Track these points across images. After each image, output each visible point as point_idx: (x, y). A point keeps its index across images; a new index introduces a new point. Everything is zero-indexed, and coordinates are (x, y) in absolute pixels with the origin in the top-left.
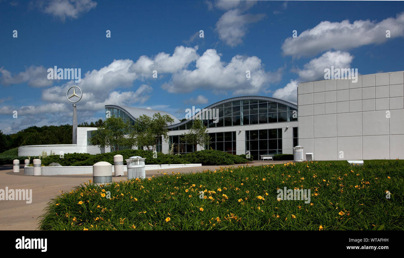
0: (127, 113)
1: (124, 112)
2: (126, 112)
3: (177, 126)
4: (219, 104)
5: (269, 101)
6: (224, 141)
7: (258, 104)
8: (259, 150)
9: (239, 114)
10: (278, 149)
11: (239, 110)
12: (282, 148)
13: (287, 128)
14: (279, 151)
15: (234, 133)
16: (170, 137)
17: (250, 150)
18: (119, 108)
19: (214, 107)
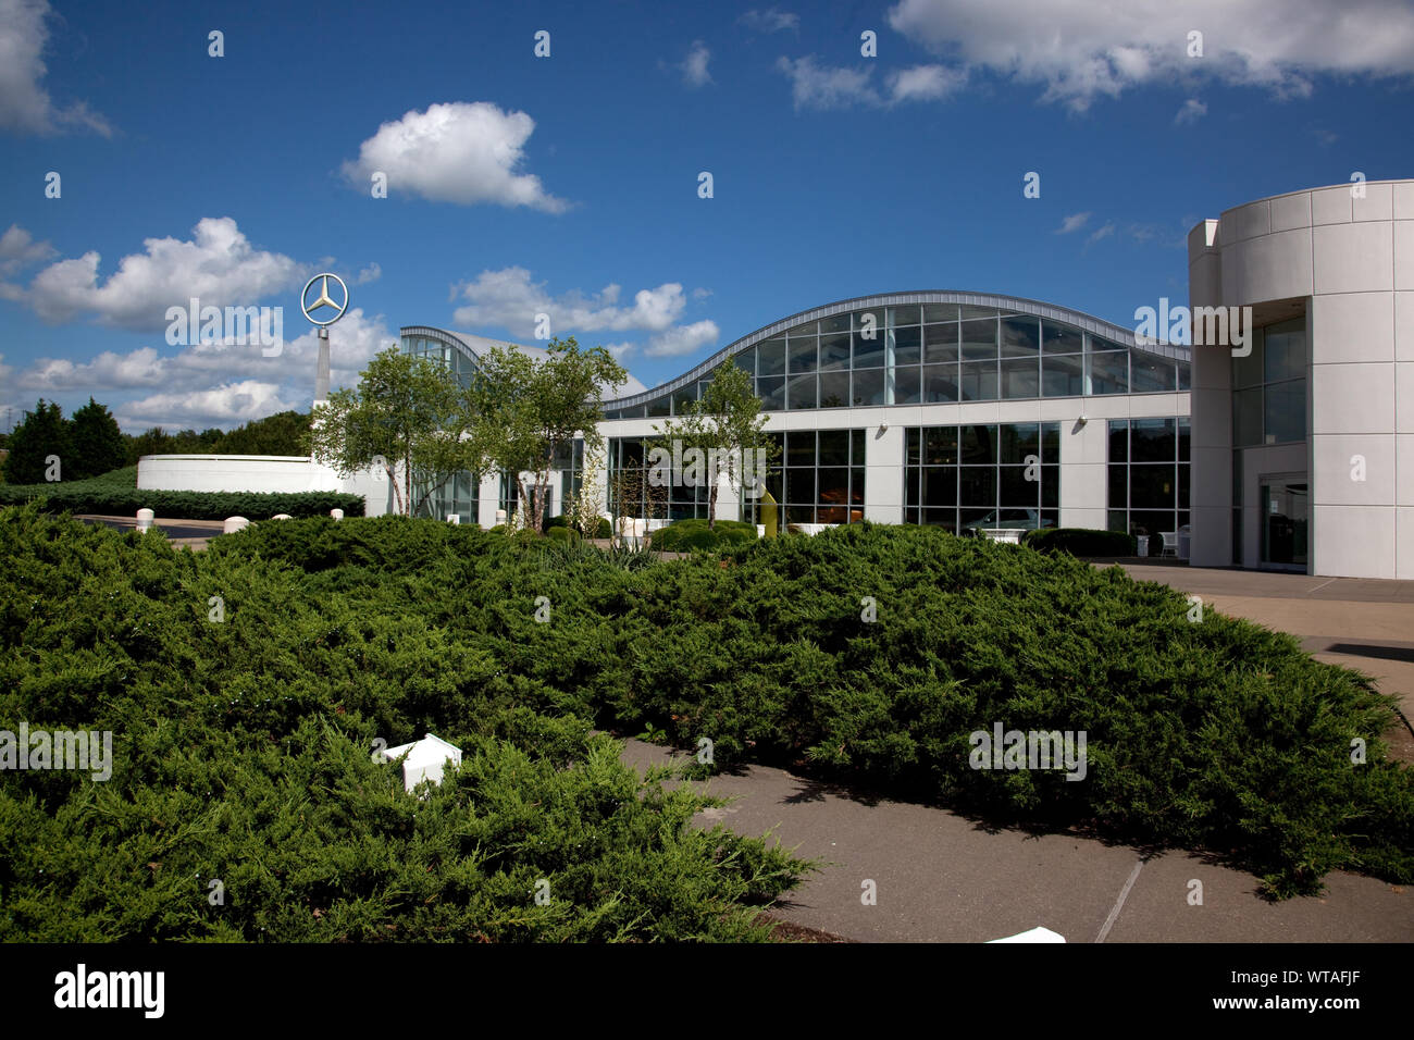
0: (469, 354)
1: (459, 352)
2: (465, 351)
3: (639, 401)
4: (799, 321)
5: (1004, 311)
6: (817, 466)
7: (959, 321)
8: (958, 507)
9: (881, 361)
10: (1040, 508)
11: (883, 348)
12: (1056, 503)
13: (1081, 423)
14: (1045, 515)
15: (860, 434)
16: (614, 442)
17: (920, 506)
18: (443, 337)
19: (782, 333)
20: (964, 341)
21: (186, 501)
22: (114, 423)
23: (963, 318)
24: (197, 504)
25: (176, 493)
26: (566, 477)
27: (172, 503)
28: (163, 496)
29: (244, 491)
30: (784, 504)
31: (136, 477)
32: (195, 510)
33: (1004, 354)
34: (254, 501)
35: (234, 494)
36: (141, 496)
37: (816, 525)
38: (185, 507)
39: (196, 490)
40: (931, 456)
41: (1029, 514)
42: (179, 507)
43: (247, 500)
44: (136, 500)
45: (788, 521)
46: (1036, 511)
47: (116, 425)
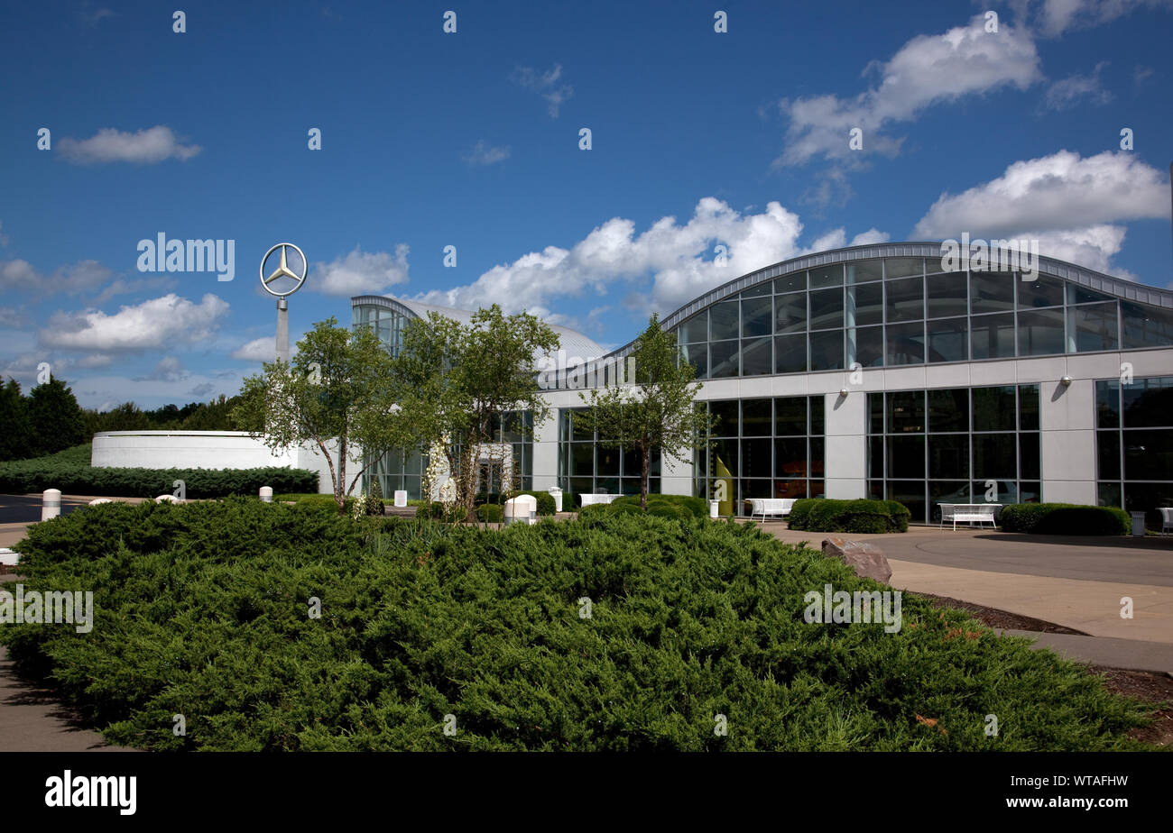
1: (411, 322)
2: (415, 320)
4: (753, 281)
6: (773, 436)
7: (924, 275)
8: (927, 479)
9: (840, 322)
10: (1018, 480)
11: (841, 308)
12: (1037, 474)
13: (1064, 385)
14: (1024, 487)
15: (818, 401)
16: (564, 412)
17: (885, 479)
18: (394, 307)
19: (735, 295)
20: (930, 296)
21: (134, 478)
22: (72, 399)
23: (928, 272)
24: (145, 481)
25: (125, 470)
26: (516, 449)
27: (121, 481)
28: (111, 474)
29: (194, 467)
30: (740, 477)
31: (91, 454)
32: (145, 488)
33: (974, 310)
34: (204, 478)
35: (184, 471)
36: (90, 474)
37: (773, 500)
38: (133, 485)
39: (146, 467)
40: (897, 423)
41: (1008, 487)
42: (127, 484)
43: (197, 477)
44: (84, 478)
45: (744, 497)
46: (1015, 483)
47: (75, 400)
